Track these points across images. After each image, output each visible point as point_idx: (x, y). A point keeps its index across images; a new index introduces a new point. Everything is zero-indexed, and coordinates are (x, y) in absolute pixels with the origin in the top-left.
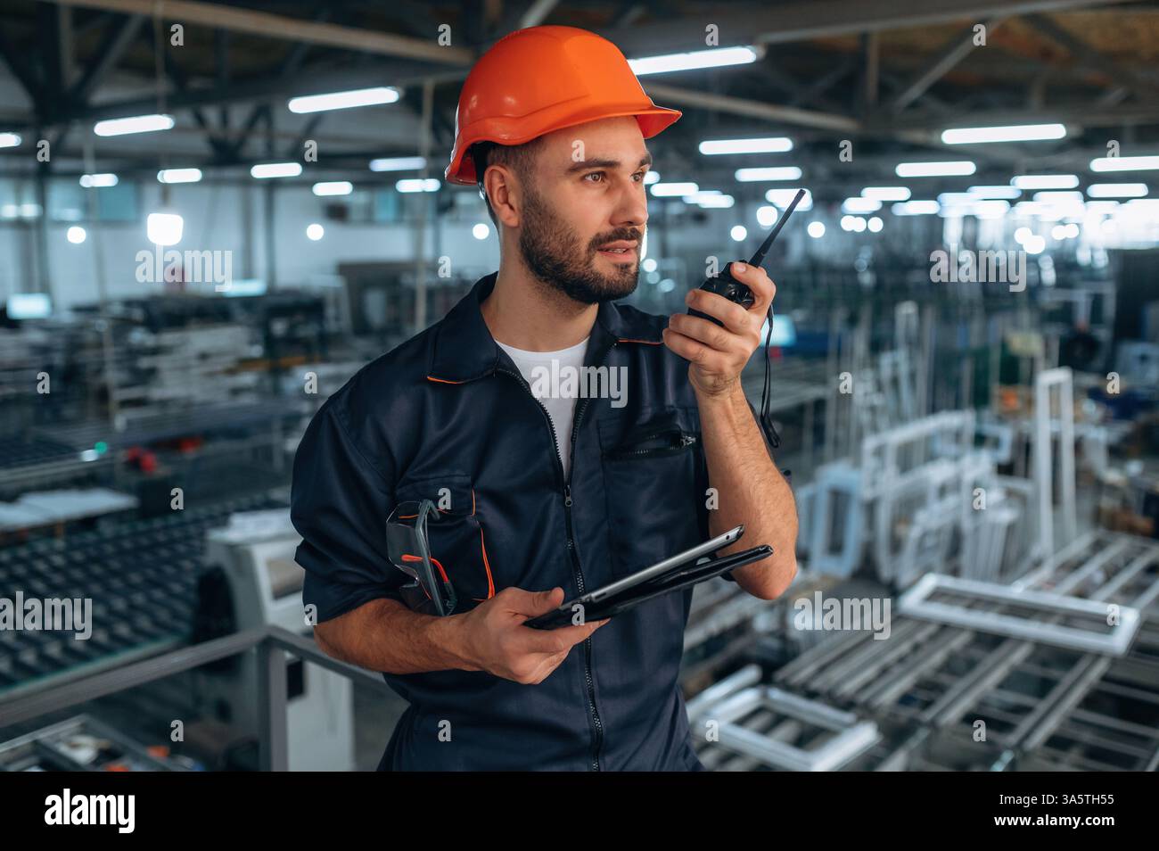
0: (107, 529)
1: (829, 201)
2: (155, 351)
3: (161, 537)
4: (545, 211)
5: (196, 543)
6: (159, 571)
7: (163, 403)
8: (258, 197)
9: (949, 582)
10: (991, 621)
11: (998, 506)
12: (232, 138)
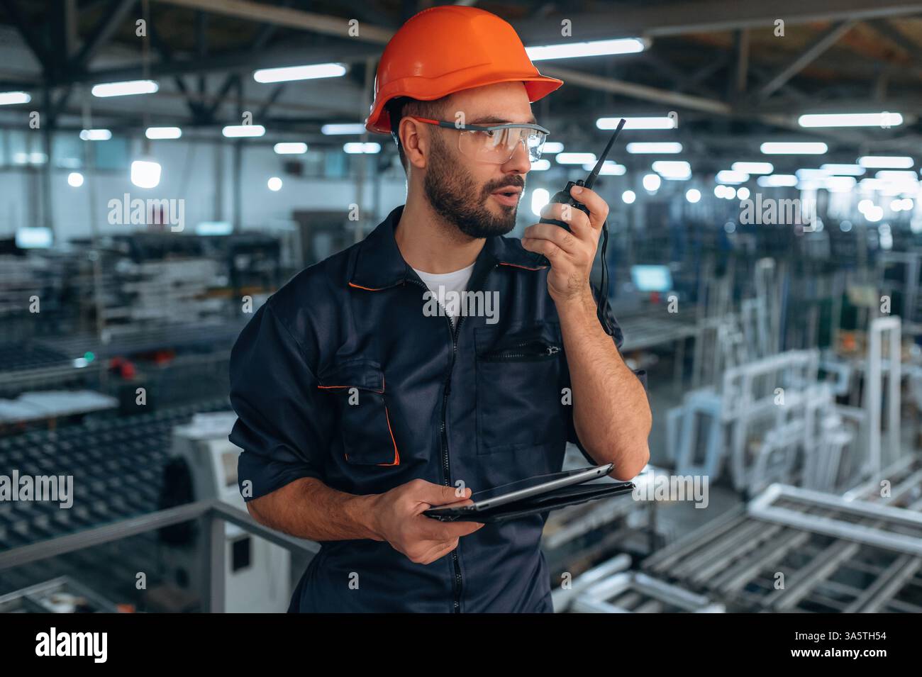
0: (91, 424)
1: (705, 172)
2: (138, 278)
3: (136, 432)
4: (449, 157)
5: (165, 438)
6: (133, 460)
7: (143, 322)
8: (228, 153)
9: (792, 491)
10: (824, 524)
11: (835, 430)
12: (208, 103)
